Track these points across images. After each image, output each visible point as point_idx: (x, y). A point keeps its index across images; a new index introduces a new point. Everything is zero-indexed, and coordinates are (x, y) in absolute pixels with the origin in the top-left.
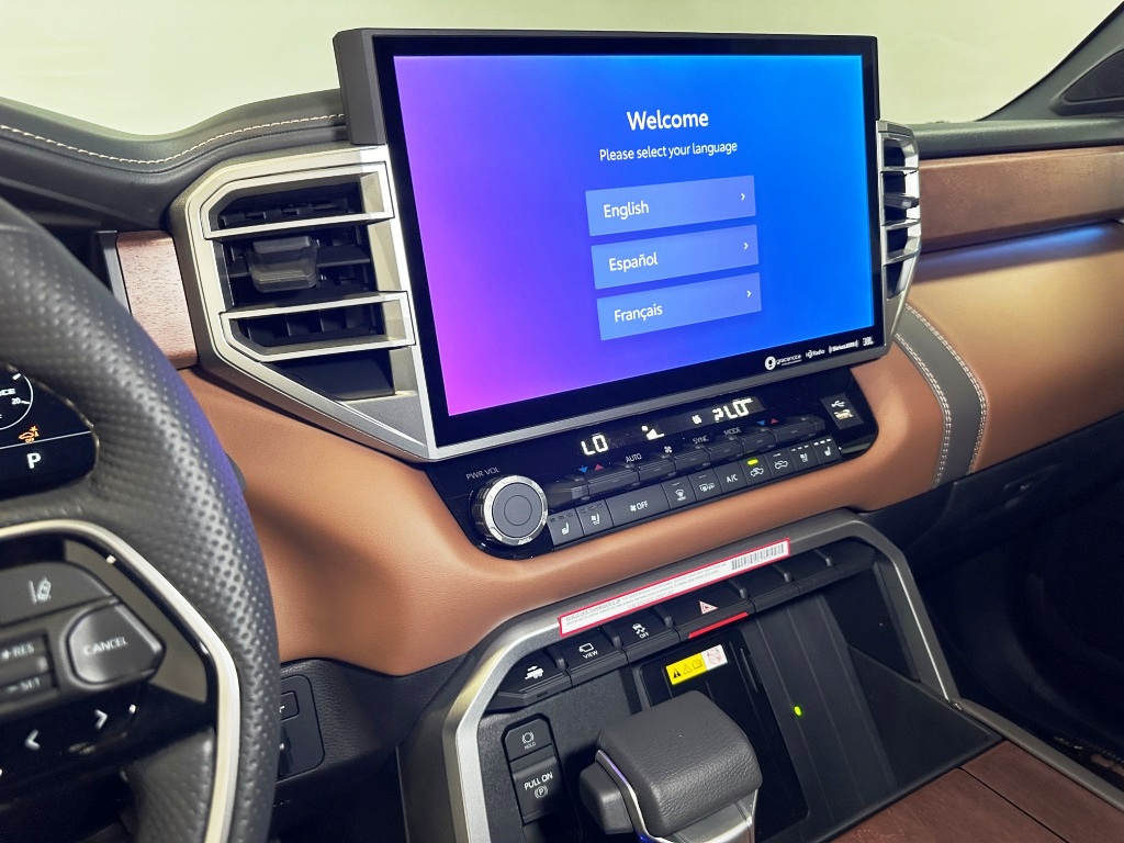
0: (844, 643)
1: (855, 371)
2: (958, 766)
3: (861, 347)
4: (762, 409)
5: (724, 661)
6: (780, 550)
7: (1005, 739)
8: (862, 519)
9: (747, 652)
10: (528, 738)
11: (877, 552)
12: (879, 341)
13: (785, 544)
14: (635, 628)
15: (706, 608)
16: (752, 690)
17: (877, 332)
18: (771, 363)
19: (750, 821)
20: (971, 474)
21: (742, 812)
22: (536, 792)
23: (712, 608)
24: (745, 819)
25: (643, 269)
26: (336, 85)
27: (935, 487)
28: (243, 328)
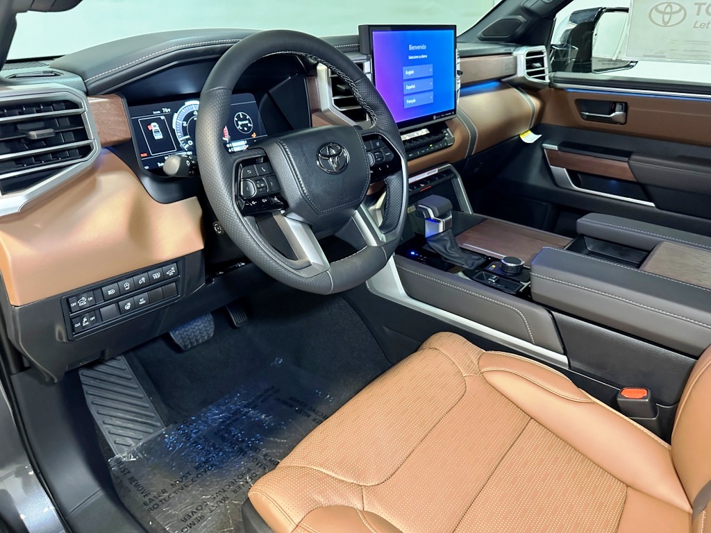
1: (446, 122)
3: (452, 115)
4: (428, 132)
6: (435, 171)
7: (487, 219)
11: (453, 174)
12: (455, 113)
13: (437, 169)
17: (455, 110)
18: (435, 117)
25: (412, 89)
26: (358, 34)
28: (337, 103)
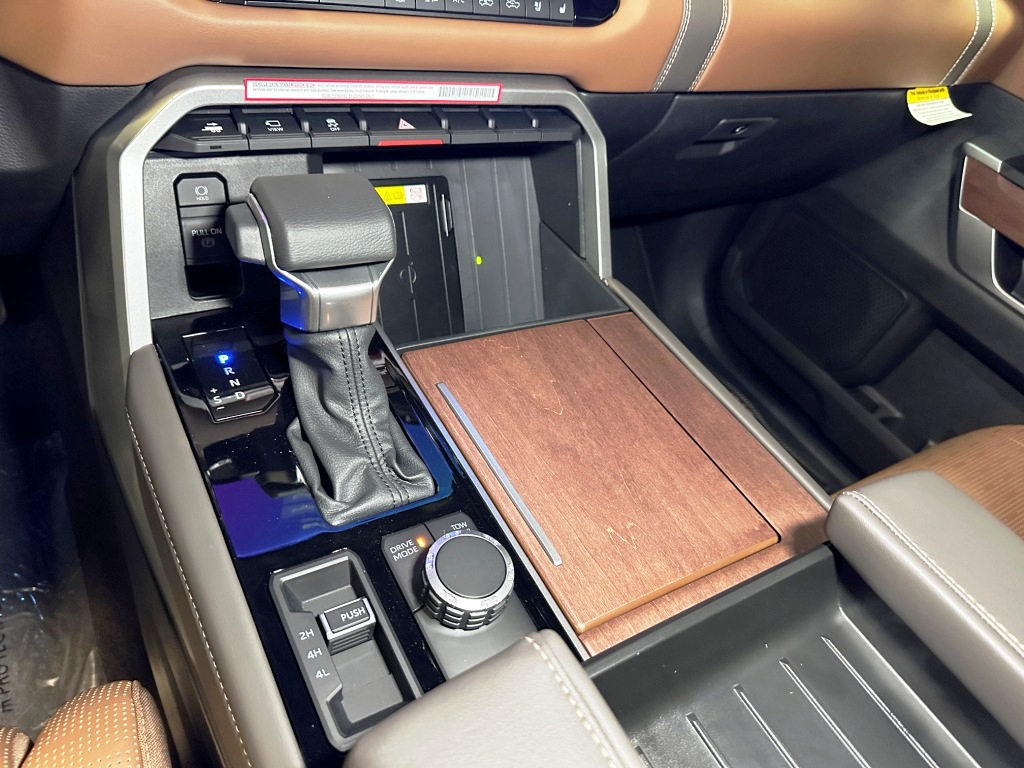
0: (538, 220)
2: (586, 319)
5: (424, 199)
6: (489, 94)
7: (630, 310)
8: (580, 96)
9: (447, 198)
10: (201, 191)
11: (583, 130)
13: (495, 90)
14: (329, 121)
15: (404, 125)
16: (443, 232)
19: (376, 284)
20: (692, 93)
21: (371, 276)
22: (203, 241)
23: (410, 127)
24: (372, 281)
27: (656, 89)
